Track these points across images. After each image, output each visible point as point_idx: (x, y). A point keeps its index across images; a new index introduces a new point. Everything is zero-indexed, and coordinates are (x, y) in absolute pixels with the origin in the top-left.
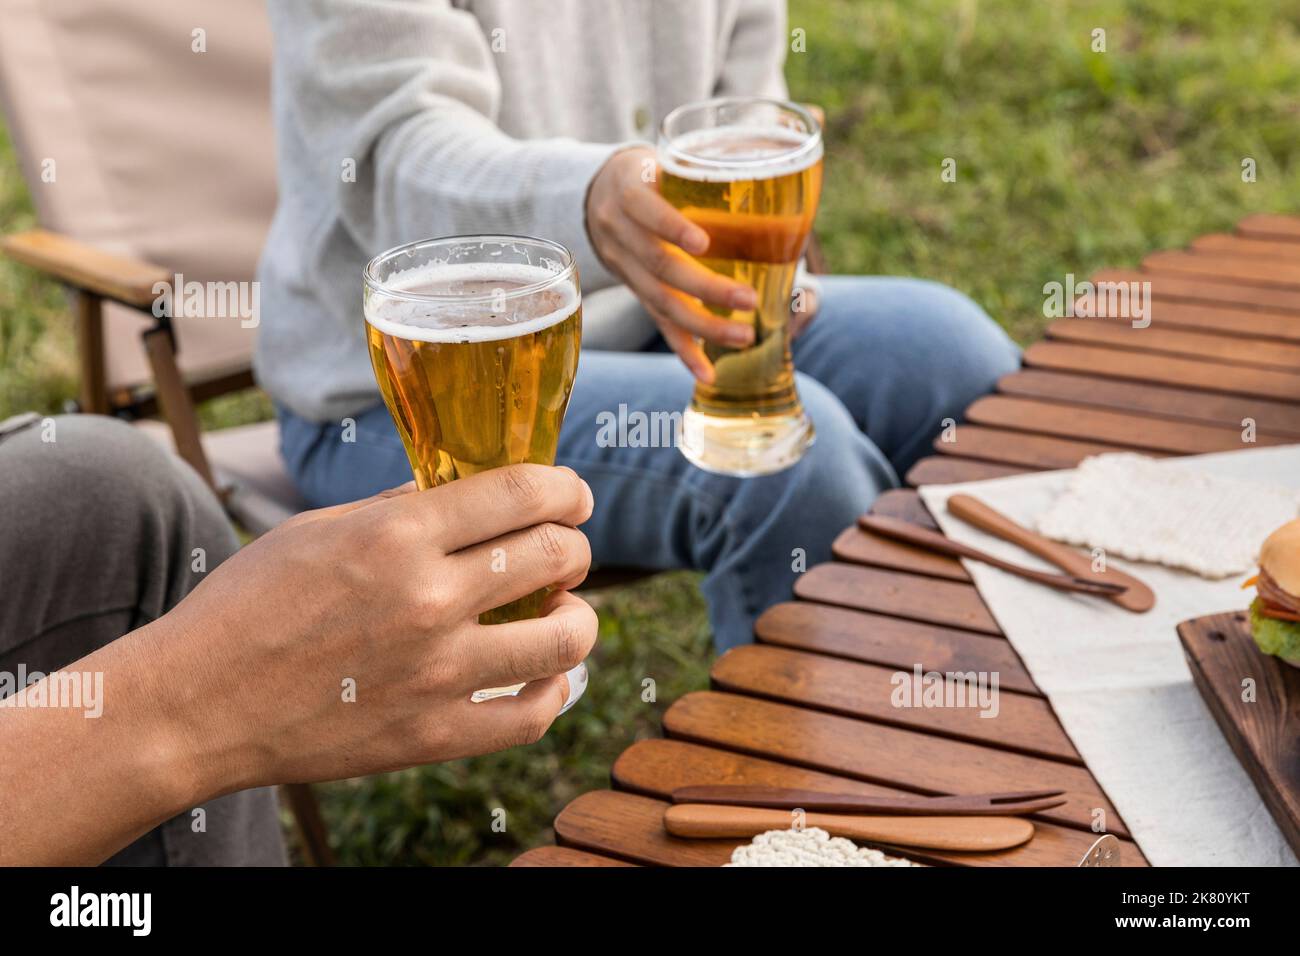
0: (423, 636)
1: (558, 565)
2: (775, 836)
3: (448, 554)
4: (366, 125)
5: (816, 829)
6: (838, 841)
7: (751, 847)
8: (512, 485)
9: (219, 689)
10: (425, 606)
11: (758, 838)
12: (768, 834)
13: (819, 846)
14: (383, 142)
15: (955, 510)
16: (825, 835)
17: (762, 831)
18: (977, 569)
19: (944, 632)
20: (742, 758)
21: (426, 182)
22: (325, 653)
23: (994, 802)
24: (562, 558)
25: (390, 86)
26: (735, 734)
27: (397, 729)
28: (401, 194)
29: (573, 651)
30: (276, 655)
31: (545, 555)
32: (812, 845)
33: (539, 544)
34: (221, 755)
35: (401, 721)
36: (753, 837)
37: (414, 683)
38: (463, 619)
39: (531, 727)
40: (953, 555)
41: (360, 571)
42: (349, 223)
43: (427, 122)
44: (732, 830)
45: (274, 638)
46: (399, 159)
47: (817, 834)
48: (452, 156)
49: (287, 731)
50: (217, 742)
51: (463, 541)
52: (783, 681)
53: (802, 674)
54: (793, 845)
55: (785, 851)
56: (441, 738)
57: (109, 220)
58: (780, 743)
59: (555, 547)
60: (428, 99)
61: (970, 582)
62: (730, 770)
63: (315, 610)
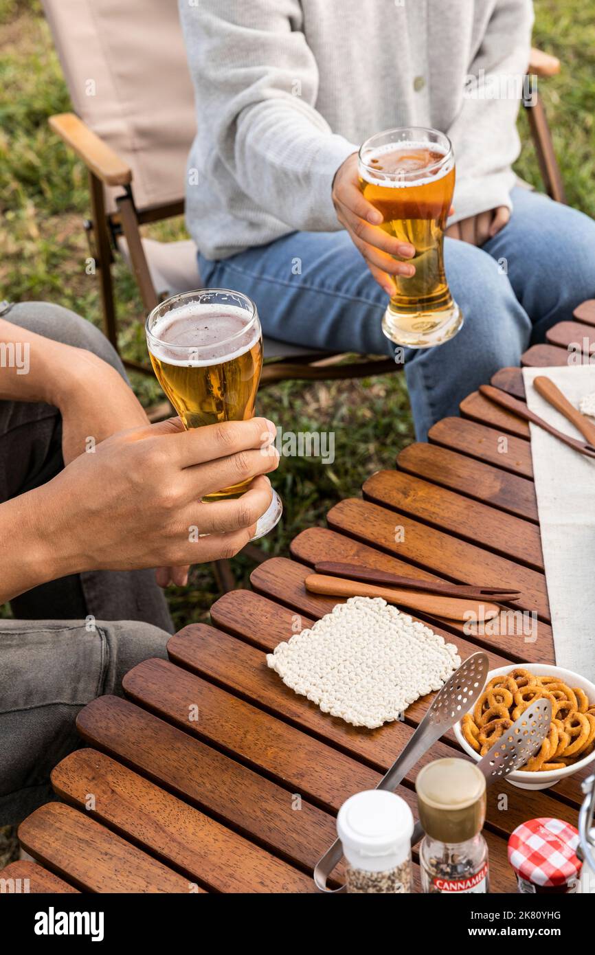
0: (167, 511)
1: (244, 474)
2: (359, 600)
3: (183, 469)
4: (233, 104)
5: (380, 599)
6: (391, 607)
7: (345, 605)
8: (219, 436)
9: (66, 527)
10: (167, 498)
11: (350, 600)
12: (356, 598)
13: (379, 610)
14: (241, 116)
15: (537, 387)
16: (385, 603)
17: (353, 596)
18: (535, 431)
19: (502, 472)
20: (361, 544)
21: (260, 148)
22: (119, 515)
23: (483, 592)
24: (247, 471)
25: (247, 82)
26: (363, 529)
27: (155, 552)
28: (248, 153)
29: (247, 520)
30: (94, 513)
31: (237, 470)
32: (376, 608)
33: (234, 463)
34: (67, 558)
35: (157, 549)
36: (348, 598)
37: (162, 532)
38: (191, 501)
39: (229, 551)
40: (525, 419)
41: (136, 477)
42: (223, 159)
43: (266, 108)
44: (338, 592)
45: (93, 504)
46: (248, 129)
47: (380, 601)
48: (274, 134)
49: (101, 550)
50: (65, 553)
51: (191, 463)
52: (400, 496)
53: (412, 493)
54: (367, 606)
55: (361, 610)
56: (179, 557)
57: (116, 107)
58: (385, 538)
59: (243, 465)
60: (268, 92)
61: (528, 439)
62: (352, 553)
63: (114, 493)
